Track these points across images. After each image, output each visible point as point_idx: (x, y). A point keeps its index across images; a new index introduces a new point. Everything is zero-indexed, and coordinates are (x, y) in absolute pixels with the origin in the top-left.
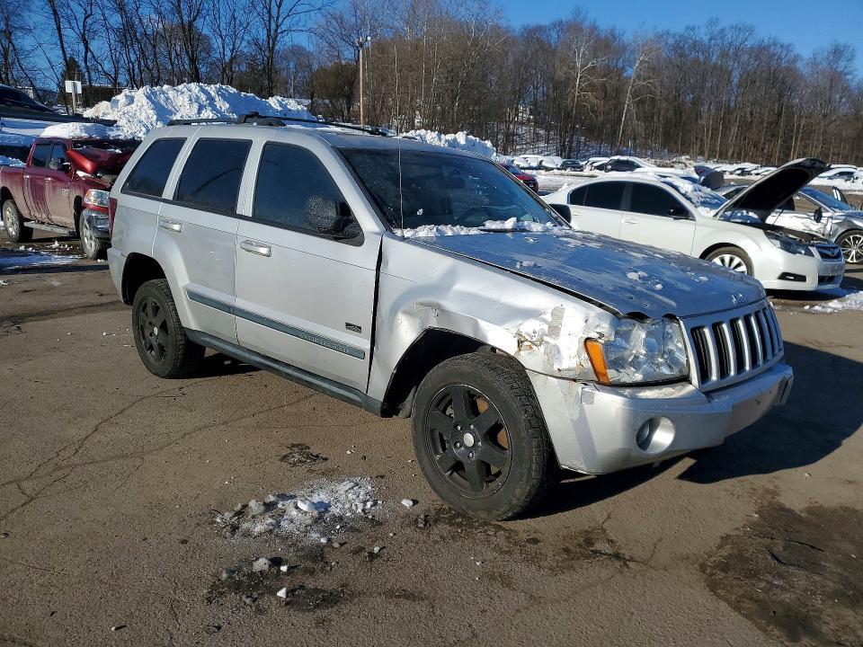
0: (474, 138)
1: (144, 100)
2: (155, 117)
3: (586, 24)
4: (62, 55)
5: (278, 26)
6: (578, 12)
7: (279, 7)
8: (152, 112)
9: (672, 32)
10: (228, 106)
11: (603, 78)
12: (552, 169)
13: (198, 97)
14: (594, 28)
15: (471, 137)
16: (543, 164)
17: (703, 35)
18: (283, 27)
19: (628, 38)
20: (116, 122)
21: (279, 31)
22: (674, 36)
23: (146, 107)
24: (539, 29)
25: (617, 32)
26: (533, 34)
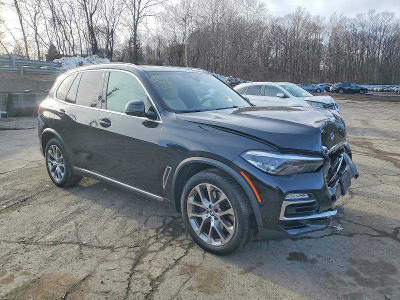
18: (142, 14)
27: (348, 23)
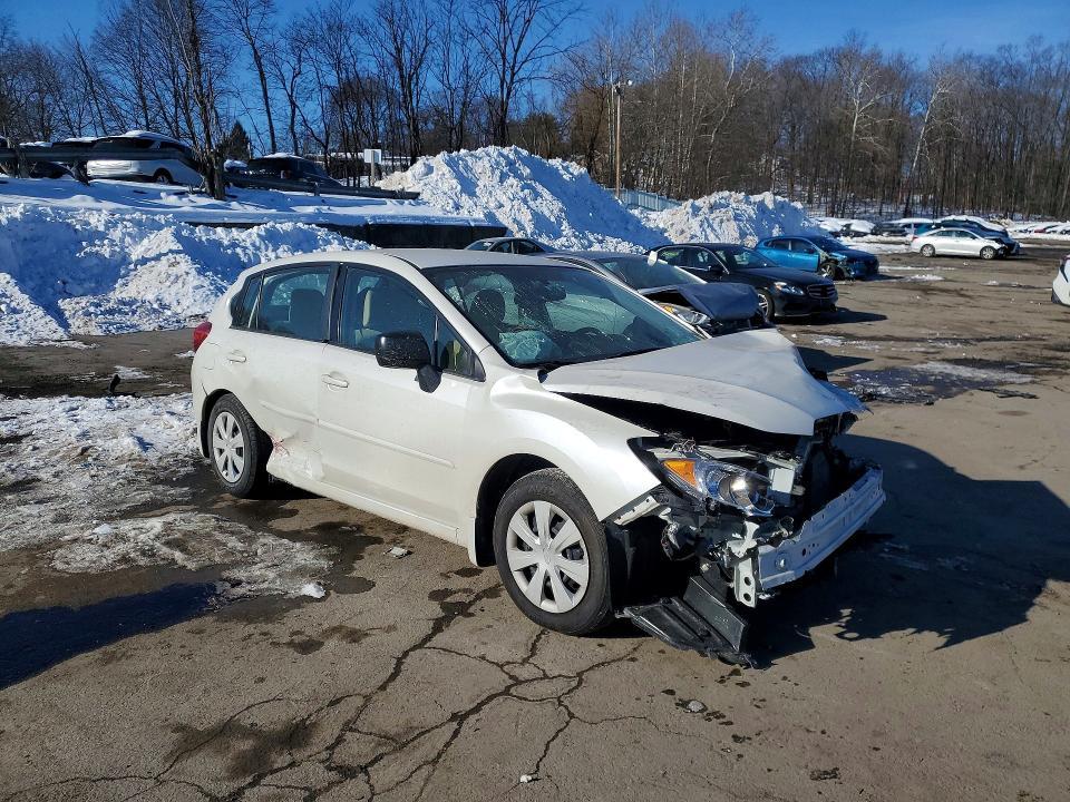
0: (783, 199)
1: (446, 169)
2: (459, 187)
3: (865, 51)
4: (267, 122)
5: (513, 75)
6: (853, 35)
7: (516, 51)
8: (455, 181)
9: (976, 53)
10: (528, 171)
11: (890, 117)
12: (865, 234)
13: (498, 163)
14: (877, 55)
15: (779, 198)
16: (852, 228)
17: (1021, 56)
18: (521, 74)
19: (922, 65)
20: (419, 194)
21: (516, 78)
22: (979, 58)
23: (447, 176)
24: (800, 60)
25: (906, 58)
26: (790, 68)
27: (975, 66)
